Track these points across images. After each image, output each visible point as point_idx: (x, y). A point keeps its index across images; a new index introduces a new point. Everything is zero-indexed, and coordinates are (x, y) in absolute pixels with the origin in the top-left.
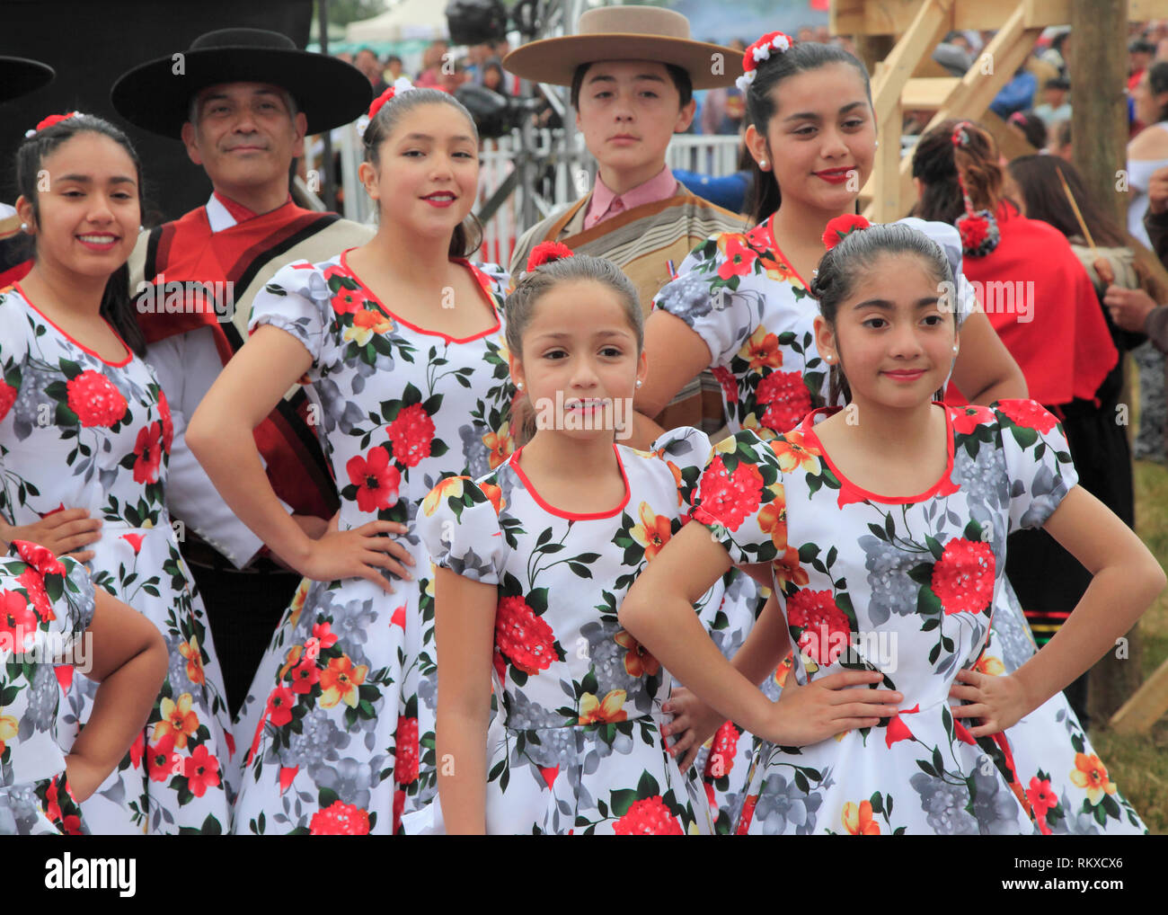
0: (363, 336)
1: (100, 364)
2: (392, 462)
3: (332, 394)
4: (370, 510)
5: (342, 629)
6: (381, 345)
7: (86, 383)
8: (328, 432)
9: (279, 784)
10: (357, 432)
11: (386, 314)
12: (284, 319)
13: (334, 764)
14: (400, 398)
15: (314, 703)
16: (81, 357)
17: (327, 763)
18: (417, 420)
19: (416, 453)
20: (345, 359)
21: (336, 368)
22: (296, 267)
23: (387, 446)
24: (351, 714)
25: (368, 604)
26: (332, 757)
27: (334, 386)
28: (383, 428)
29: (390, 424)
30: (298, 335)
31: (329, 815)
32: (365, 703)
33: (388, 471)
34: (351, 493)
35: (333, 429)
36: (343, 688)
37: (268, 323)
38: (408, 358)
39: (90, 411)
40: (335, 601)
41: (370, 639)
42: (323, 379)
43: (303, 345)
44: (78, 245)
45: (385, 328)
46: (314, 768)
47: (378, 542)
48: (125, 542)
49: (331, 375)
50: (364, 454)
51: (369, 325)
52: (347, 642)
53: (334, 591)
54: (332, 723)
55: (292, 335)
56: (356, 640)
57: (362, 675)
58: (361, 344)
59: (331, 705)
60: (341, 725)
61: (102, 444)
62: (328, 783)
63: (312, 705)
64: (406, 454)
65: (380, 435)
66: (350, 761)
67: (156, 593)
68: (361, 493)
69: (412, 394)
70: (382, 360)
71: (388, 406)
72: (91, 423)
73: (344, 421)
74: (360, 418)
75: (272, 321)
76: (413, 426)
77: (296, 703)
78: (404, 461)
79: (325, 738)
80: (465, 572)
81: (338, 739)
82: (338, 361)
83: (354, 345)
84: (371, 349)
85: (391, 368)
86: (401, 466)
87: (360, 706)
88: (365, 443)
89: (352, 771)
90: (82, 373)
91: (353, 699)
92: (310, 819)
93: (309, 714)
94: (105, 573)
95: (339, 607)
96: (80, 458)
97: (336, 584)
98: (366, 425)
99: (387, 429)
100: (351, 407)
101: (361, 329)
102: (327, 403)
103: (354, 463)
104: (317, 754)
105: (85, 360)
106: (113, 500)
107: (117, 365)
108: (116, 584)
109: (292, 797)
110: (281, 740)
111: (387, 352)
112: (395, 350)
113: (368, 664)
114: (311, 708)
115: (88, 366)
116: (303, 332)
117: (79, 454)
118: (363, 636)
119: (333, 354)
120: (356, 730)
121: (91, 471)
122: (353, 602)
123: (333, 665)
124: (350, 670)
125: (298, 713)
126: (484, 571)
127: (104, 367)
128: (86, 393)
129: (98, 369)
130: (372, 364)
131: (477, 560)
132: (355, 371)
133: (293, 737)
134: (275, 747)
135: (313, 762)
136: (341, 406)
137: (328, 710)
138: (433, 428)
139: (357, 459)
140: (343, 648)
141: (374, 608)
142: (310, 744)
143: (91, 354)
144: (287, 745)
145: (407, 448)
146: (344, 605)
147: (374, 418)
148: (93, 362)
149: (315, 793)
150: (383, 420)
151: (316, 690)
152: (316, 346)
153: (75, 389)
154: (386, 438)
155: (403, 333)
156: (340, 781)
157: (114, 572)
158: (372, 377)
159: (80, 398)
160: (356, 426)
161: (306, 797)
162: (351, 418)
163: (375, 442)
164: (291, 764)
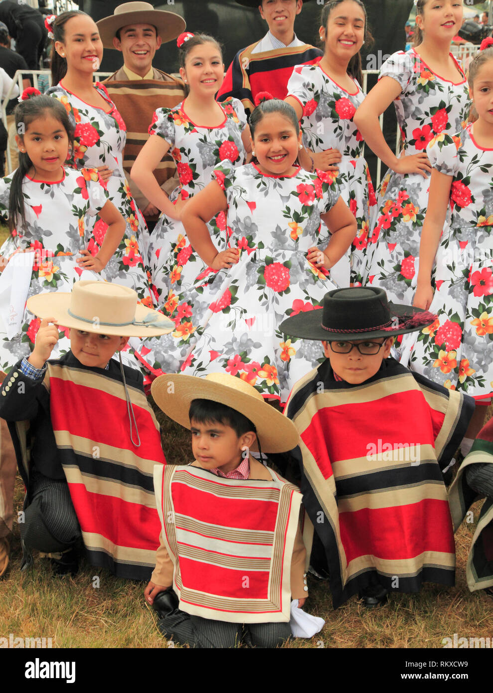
0: (425, 82)
1: (348, 95)
2: (432, 131)
3: (409, 104)
4: (420, 149)
5: (410, 193)
6: (431, 85)
7: (342, 102)
8: (406, 118)
9: (388, 250)
10: (419, 119)
11: (432, 73)
12: (394, 74)
13: (409, 242)
14: (438, 106)
15: (400, 220)
16: (341, 92)
17: (407, 242)
18: (443, 115)
19: (441, 128)
20: (416, 91)
21: (412, 93)
22: (399, 54)
23: (430, 125)
24: (414, 224)
25: (419, 184)
26: (408, 240)
27: (411, 101)
28: (429, 118)
29: (432, 116)
30: (398, 80)
31: (408, 260)
32: (418, 221)
33: (430, 134)
34: (412, 143)
35: (408, 117)
36: (411, 215)
37: (387, 76)
38: (441, 90)
39: (343, 113)
40: (407, 183)
41: (420, 197)
42: (406, 98)
43: (400, 85)
44: (339, 44)
45: (433, 79)
46: (402, 243)
47: (423, 160)
48: (351, 164)
49: (410, 96)
50: (421, 127)
51: (426, 77)
52: (412, 198)
53: (406, 179)
54: (408, 227)
55: (397, 81)
56: (415, 198)
57: (417, 211)
58: (423, 85)
59: (407, 221)
60: (411, 228)
61: (346, 126)
62: (407, 249)
63: (399, 221)
64: (437, 128)
65: (428, 120)
66: (414, 241)
67: (360, 182)
68: (417, 142)
69: (442, 104)
70: (431, 91)
71: (432, 109)
72: (343, 118)
73: (414, 115)
74: (421, 113)
75: (389, 75)
76: (441, 117)
77: (392, 220)
78: (436, 131)
79: (406, 233)
80: (441, 171)
81: (410, 233)
82: (413, 92)
83: (420, 85)
84: (427, 87)
85: (435, 94)
86: (434, 133)
87: (416, 222)
88: (422, 123)
89: (415, 245)
90: (341, 98)
91: (415, 219)
92: (401, 261)
93: (398, 224)
94: (344, 174)
95: (409, 185)
96: (338, 131)
97: (406, 175)
98: (423, 116)
99: (431, 118)
100: (417, 109)
101: (423, 79)
102: (406, 107)
103: (416, 131)
104: (403, 238)
105: (342, 94)
106: (348, 148)
107: (353, 95)
108: (347, 178)
109: (394, 254)
110: (387, 233)
111: (433, 88)
112: (436, 87)
113: (419, 206)
114: (399, 222)
115: (343, 96)
116: (400, 79)
117: (338, 129)
118: (418, 197)
119: (412, 88)
120: (416, 230)
121: (342, 136)
122: (413, 184)
123: (408, 206)
124: (413, 208)
125: (393, 224)
126: (448, 171)
127: (349, 96)
128: (342, 106)
129: (347, 97)
130: (428, 92)
131: (446, 166)
132: (420, 95)
133: (391, 233)
134: (384, 236)
135: (401, 241)
136: (413, 109)
137: (407, 223)
138: (448, 118)
139: (418, 129)
140: (411, 201)
141: (421, 186)
142: (400, 235)
143: (344, 91)
144: (389, 235)
145: (438, 126)
146: (411, 184)
147: (427, 114)
148: (345, 94)
149: (403, 253)
150: (430, 115)
151: (401, 216)
152: (405, 86)
153: (338, 105)
154: (430, 121)
155: (439, 80)
156: (411, 248)
157: (347, 174)
158: (427, 98)
159: (340, 108)
160: (419, 116)
161: (400, 254)
162: (417, 113)
163: (426, 123)
164: (393, 242)
